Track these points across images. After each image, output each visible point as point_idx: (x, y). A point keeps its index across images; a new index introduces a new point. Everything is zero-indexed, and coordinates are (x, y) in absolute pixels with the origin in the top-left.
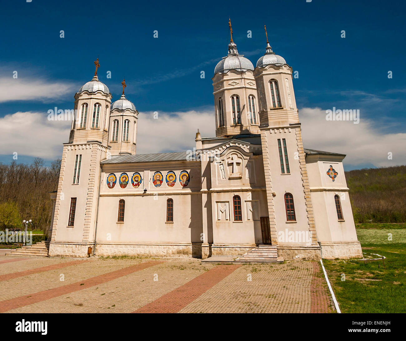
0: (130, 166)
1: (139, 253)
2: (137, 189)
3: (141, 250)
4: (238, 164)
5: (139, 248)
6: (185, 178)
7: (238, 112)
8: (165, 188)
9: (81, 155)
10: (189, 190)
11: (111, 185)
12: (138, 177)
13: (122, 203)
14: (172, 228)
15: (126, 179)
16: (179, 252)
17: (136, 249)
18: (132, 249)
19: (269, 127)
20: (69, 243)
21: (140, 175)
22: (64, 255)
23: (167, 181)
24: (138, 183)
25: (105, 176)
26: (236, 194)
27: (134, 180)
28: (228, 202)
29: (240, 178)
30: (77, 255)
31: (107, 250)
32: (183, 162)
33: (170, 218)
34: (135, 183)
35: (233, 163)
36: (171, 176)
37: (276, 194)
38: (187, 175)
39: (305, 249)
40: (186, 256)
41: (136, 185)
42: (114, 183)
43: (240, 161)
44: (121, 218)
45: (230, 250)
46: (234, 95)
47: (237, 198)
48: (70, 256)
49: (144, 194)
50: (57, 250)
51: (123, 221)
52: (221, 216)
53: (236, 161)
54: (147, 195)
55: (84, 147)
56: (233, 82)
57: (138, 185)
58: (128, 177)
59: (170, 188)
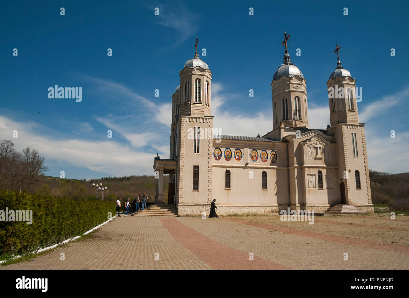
1: (244, 213)
2: (238, 162)
3: (246, 210)
4: (320, 148)
5: (244, 209)
6: (274, 157)
8: (259, 163)
10: (276, 166)
11: (218, 158)
12: (239, 152)
13: (228, 173)
14: (267, 194)
15: (229, 153)
16: (272, 211)
17: (242, 209)
18: (239, 209)
19: (347, 124)
20: (197, 205)
21: (241, 151)
22: (193, 214)
23: (261, 158)
24: (240, 157)
26: (320, 169)
27: (236, 155)
28: (315, 175)
29: (322, 159)
32: (274, 144)
33: (265, 186)
34: (237, 157)
35: (317, 148)
36: (264, 154)
37: (351, 170)
38: (276, 155)
39: (366, 206)
41: (238, 159)
42: (220, 157)
43: (321, 146)
44: (228, 185)
45: (317, 208)
46: (296, 96)
47: (320, 172)
48: (199, 215)
49: (246, 167)
50: (186, 211)
51: (230, 188)
52: (311, 185)
53: (319, 146)
54: (248, 168)
55: (201, 120)
56: (297, 86)
57: (239, 159)
58: (231, 152)
59: (264, 163)
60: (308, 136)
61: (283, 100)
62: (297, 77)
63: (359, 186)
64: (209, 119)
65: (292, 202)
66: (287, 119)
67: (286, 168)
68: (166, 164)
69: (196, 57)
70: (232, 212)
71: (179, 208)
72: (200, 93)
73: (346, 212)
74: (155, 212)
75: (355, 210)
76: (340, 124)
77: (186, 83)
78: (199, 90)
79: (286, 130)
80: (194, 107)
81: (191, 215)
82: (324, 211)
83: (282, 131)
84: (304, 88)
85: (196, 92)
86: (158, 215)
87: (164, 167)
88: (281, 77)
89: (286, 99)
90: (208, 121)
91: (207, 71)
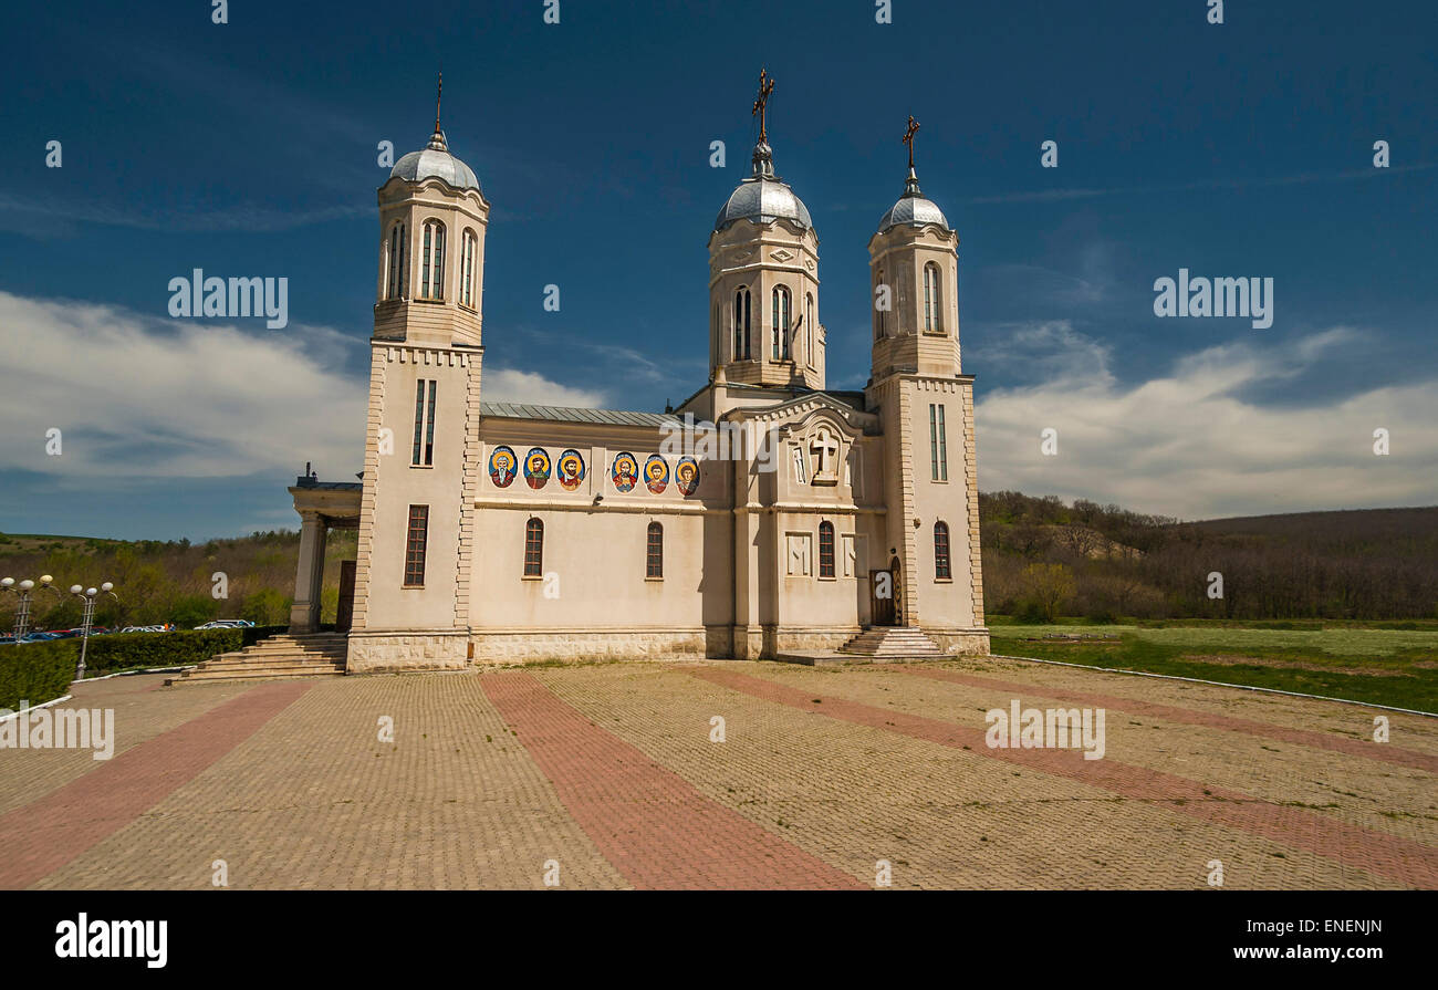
0: (559, 432)
1: (582, 654)
2: (572, 494)
4: (831, 450)
5: (583, 642)
6: (689, 476)
7: (784, 331)
8: (641, 496)
9: (433, 383)
10: (698, 504)
11: (503, 479)
12: (575, 462)
13: (535, 526)
14: (660, 591)
15: (543, 464)
16: (677, 649)
17: (576, 643)
18: (567, 643)
19: (918, 375)
20: (415, 633)
21: (581, 458)
22: (401, 665)
23: (648, 479)
24: (577, 477)
25: (486, 450)
26: (827, 518)
27: (563, 469)
28: (810, 535)
29: (834, 483)
30: (442, 665)
31: (500, 648)
33: (655, 568)
34: (568, 477)
35: (821, 449)
36: (657, 466)
37: (922, 522)
38: (694, 470)
39: (965, 633)
40: (692, 655)
41: (570, 483)
42: (511, 475)
43: (834, 444)
44: (534, 566)
45: (811, 638)
46: (779, 285)
47: (826, 526)
48: (420, 668)
49: (595, 508)
50: (375, 654)
51: (540, 575)
52: (795, 566)
53: (827, 443)
54: (603, 511)
55: (443, 358)
56: (782, 252)
57: (574, 482)
58: (549, 460)
59: (655, 496)
60: (796, 413)
61: (739, 295)
62: (784, 222)
63: (944, 571)
64: (469, 354)
65: (740, 620)
66: (748, 356)
67: (726, 512)
68: (323, 498)
69: (434, 143)
70: (545, 653)
71: (351, 648)
72: (440, 267)
73: (891, 652)
74: (261, 666)
75: (925, 645)
76: (896, 377)
77: (395, 233)
78: (438, 257)
79: (734, 392)
80: (415, 313)
81: (391, 668)
82: (833, 648)
83: (720, 393)
84: (808, 258)
85: (427, 265)
86: (273, 673)
87: (314, 509)
88: (735, 221)
89: (748, 294)
90: (465, 363)
91: (466, 194)
